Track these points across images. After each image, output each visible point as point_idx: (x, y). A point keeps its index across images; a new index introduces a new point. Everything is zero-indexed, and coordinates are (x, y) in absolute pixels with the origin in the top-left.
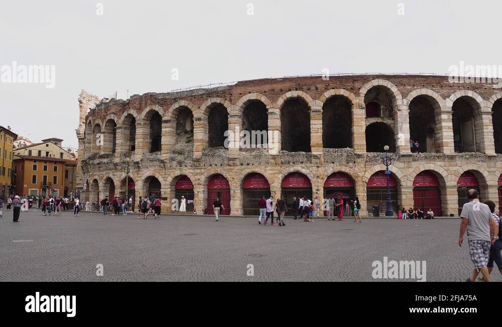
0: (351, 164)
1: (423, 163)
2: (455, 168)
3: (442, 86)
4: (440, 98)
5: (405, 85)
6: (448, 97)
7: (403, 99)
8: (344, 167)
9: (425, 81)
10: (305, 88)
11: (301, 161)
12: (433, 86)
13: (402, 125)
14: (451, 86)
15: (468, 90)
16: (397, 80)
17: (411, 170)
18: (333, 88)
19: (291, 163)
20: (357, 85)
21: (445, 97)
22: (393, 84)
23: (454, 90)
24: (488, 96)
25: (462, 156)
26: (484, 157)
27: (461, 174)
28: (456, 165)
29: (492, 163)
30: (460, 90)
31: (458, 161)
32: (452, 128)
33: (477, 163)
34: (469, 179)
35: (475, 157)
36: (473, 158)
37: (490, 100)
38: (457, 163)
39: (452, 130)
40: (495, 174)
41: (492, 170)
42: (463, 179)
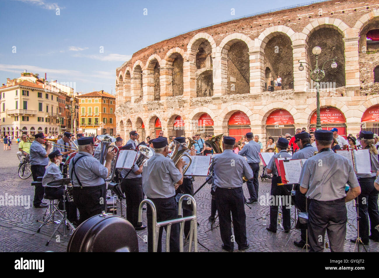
0: (182, 108)
1: (230, 104)
2: (260, 107)
3: (252, 27)
4: (249, 39)
5: (219, 34)
6: (257, 36)
7: (217, 46)
8: (177, 111)
9: (236, 25)
10: (158, 51)
11: (156, 108)
12: (243, 29)
13: (216, 71)
14: (261, 26)
15: (279, 25)
16: (212, 31)
17: (221, 111)
18: (172, 48)
19: (153, 110)
20: (185, 42)
21: (253, 38)
22: (209, 35)
23: (263, 29)
24: (302, 27)
25: (267, 95)
26: (292, 94)
27: (267, 113)
28: (261, 105)
29: (302, 100)
30: (269, 27)
31: (264, 100)
32: (260, 68)
33: (284, 101)
34: (287, 117)
35: (282, 95)
36: (280, 96)
37: (303, 31)
38: (262, 102)
39: (259, 70)
40: (305, 111)
41: (301, 107)
42: (280, 118)
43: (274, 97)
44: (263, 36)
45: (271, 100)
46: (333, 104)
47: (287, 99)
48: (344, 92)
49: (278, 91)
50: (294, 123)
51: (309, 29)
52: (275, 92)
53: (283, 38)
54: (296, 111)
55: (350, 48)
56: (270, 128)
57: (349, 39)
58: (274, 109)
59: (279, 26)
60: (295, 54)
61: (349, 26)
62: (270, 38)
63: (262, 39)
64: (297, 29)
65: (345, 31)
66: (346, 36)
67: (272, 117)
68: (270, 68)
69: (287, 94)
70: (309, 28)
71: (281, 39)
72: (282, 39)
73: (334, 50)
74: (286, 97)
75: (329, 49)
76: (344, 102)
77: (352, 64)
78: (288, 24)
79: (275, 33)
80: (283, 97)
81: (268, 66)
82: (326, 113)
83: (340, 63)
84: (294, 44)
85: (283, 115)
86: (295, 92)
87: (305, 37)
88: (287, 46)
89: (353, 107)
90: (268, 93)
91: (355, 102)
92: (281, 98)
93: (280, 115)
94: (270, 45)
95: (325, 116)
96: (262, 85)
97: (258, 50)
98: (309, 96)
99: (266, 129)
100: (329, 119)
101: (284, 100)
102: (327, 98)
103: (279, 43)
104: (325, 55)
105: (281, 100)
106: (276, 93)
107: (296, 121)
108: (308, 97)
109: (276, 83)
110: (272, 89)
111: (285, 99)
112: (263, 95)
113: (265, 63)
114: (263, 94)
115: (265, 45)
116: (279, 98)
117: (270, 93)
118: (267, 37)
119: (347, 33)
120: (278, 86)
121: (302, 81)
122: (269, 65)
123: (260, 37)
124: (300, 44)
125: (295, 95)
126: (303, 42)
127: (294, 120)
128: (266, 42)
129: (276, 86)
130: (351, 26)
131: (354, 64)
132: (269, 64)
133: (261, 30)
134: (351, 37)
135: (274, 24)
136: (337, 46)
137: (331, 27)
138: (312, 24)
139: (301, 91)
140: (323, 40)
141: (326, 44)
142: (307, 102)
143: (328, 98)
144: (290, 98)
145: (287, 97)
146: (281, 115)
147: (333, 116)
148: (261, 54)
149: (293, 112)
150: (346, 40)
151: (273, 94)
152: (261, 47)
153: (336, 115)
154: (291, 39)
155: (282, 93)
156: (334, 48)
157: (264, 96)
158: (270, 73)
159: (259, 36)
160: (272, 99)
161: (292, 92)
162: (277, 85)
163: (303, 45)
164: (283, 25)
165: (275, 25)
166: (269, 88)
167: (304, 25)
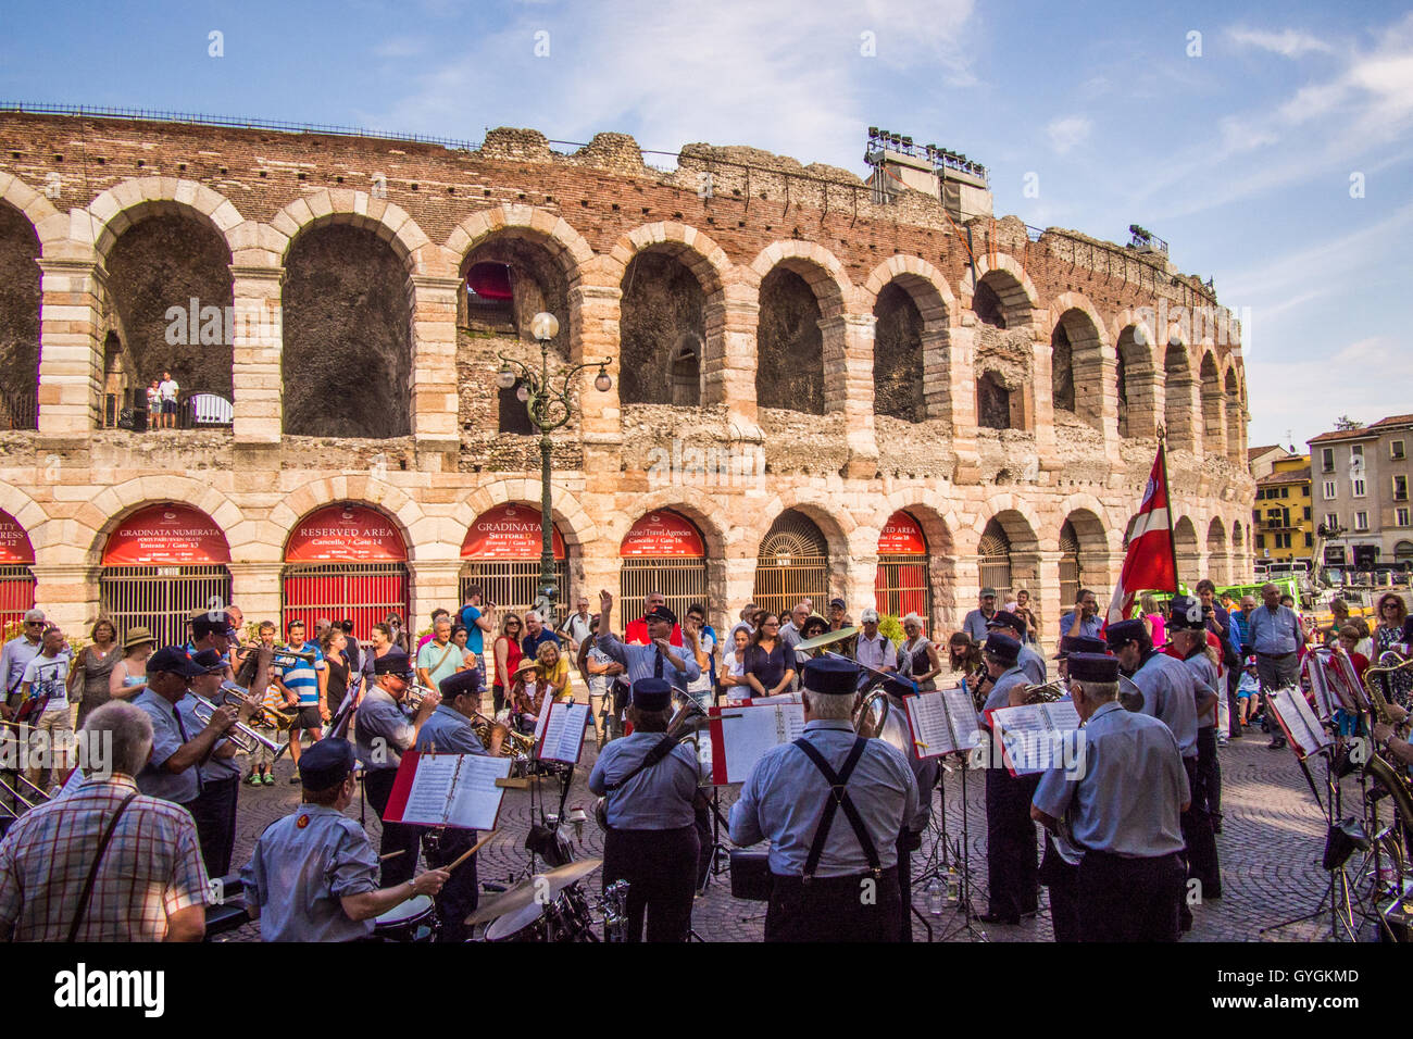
2: (84, 493)
3: (59, 159)
4: (46, 205)
6: (85, 201)
12: (17, 156)
14: (101, 161)
15: (181, 176)
21: (63, 203)
23: (113, 177)
24: (272, 206)
25: (119, 444)
26: (225, 449)
27: (114, 518)
28: (89, 482)
29: (261, 474)
30: (140, 175)
31: (103, 467)
32: (90, 330)
33: (189, 472)
34: (192, 537)
35: (184, 449)
36: (175, 452)
37: (277, 221)
38: (92, 470)
39: (88, 339)
40: (272, 517)
41: (260, 499)
42: (164, 539)
43: (149, 455)
44: (109, 205)
45: (134, 464)
46: (372, 495)
47: (202, 466)
48: (410, 456)
49: (164, 433)
50: (230, 561)
51: (299, 220)
52: (150, 433)
53: (183, 228)
54: (236, 514)
55: (432, 310)
56: (120, 578)
57: (429, 281)
58: (146, 501)
59: (181, 181)
60: (243, 299)
61: (431, 237)
62: (136, 220)
63: (108, 218)
64: (257, 209)
65: (419, 251)
66: (422, 269)
67: (129, 533)
68: (119, 334)
69: (204, 446)
70: (298, 215)
71: (174, 229)
72: (179, 234)
73: (361, 306)
74: (199, 457)
75: (344, 299)
76: (409, 491)
77: (437, 366)
78: (218, 182)
79: (162, 203)
80: (187, 457)
81: (114, 328)
82: (342, 527)
83: (374, 352)
84: (238, 260)
85: (176, 527)
86: (237, 440)
87: (283, 245)
88: (193, 260)
89: (436, 509)
90: (124, 435)
91: (443, 492)
92: (177, 461)
93: (165, 527)
94: (127, 246)
95: (338, 537)
96: (94, 402)
97: (88, 256)
98: (290, 462)
99: (101, 583)
100: (351, 545)
101: (189, 468)
102: (350, 472)
103: (164, 245)
104: (330, 317)
105: (180, 469)
106: (157, 439)
107: (236, 554)
108: (284, 465)
109: (157, 400)
110: (139, 422)
111: (195, 465)
112: (99, 445)
113: (105, 314)
114: (100, 437)
115: (112, 240)
116: (168, 459)
117: (132, 436)
118: (125, 213)
119: (424, 260)
120: (164, 411)
121: (263, 404)
122: (117, 325)
123: (96, 205)
124: (262, 266)
125: (237, 453)
126: (274, 261)
127: (228, 547)
128: (119, 231)
129: (154, 410)
130: (439, 239)
131: (442, 366)
132: (118, 320)
133: (105, 179)
134: (436, 275)
135: (161, 169)
136: (373, 295)
137: (371, 227)
138: (310, 203)
139: (263, 441)
140: (329, 264)
141: (337, 280)
142: (283, 481)
143: (356, 472)
144: (215, 464)
145: (207, 456)
146: (171, 528)
147: (367, 538)
148: (95, 277)
149: (225, 517)
150: (422, 280)
151: (147, 440)
152: (98, 247)
153: (374, 532)
154: (230, 241)
155: (184, 440)
156: (363, 298)
157: (105, 448)
158: (117, 356)
159: (94, 204)
160: (138, 464)
161: (223, 440)
162: (160, 408)
163: (276, 272)
164: (200, 180)
165: (163, 175)
166: (123, 418)
167: (284, 199)
